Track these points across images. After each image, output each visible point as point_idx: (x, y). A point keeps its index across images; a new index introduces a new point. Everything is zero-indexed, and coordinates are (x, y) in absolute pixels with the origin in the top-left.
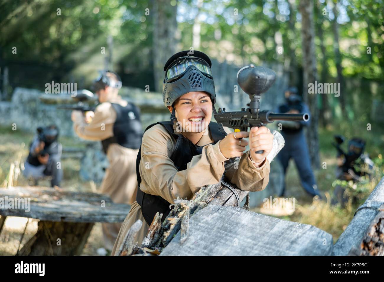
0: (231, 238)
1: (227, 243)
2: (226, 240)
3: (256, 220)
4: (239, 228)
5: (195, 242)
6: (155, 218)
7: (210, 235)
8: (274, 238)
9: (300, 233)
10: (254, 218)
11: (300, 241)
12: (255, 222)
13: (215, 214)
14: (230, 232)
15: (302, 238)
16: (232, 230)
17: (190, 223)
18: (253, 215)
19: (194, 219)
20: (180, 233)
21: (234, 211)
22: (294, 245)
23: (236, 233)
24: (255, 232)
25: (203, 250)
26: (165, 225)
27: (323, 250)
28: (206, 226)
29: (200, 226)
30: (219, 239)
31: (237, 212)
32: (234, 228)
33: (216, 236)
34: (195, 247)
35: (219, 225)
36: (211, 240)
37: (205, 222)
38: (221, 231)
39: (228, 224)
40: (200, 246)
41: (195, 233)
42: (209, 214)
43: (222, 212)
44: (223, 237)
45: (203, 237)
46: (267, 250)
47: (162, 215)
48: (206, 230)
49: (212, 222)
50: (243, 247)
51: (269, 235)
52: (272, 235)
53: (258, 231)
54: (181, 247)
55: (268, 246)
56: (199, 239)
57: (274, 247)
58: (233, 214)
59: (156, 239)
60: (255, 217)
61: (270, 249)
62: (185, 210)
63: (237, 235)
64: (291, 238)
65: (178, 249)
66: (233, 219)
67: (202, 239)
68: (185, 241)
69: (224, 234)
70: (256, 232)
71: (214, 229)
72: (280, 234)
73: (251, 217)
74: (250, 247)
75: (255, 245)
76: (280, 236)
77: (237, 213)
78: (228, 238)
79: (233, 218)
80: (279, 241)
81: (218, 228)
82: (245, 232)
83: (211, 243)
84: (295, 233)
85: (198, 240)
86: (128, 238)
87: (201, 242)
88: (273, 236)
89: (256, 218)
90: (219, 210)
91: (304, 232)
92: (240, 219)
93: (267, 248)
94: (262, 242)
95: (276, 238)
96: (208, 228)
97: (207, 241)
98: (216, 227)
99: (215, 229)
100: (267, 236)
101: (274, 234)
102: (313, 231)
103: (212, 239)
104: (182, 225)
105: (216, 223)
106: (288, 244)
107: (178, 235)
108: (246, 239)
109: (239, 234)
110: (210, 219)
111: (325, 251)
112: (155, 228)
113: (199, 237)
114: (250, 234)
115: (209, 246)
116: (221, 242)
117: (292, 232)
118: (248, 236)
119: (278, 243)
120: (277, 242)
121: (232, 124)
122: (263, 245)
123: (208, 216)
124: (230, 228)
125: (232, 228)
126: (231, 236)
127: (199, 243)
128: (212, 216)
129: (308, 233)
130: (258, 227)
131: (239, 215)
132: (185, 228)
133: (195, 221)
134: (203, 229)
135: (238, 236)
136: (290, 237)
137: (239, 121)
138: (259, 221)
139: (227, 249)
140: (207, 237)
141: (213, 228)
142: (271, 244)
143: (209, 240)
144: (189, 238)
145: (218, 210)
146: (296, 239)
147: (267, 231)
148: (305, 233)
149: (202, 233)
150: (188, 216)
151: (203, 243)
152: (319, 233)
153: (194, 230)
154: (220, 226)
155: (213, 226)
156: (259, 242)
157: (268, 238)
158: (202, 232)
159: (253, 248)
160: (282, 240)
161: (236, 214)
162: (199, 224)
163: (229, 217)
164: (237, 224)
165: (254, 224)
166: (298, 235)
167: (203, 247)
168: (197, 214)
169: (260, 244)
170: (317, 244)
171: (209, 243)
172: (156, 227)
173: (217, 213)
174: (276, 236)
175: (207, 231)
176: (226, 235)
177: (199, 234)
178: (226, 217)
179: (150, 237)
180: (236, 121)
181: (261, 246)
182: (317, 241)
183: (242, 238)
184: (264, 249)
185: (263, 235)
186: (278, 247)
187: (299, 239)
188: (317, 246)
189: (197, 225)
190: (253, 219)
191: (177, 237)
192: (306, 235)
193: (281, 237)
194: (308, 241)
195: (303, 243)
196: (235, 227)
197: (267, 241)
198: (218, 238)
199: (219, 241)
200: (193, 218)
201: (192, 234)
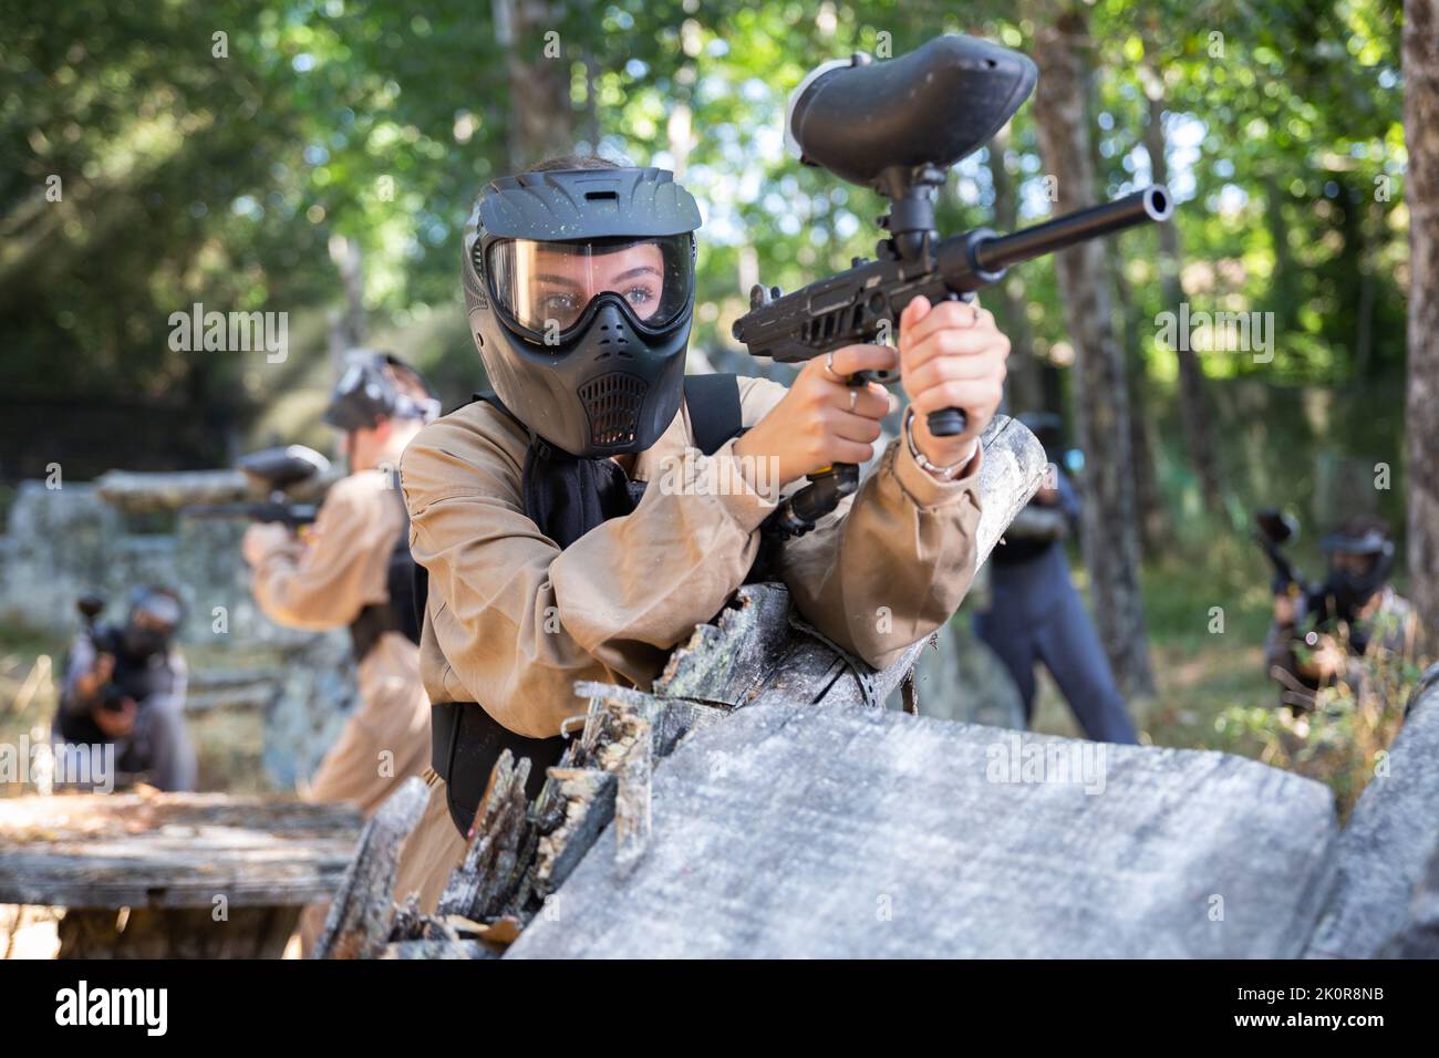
0: (851, 839)
1: (833, 860)
2: (830, 848)
3: (958, 754)
4: (885, 794)
5: (684, 871)
6: (497, 778)
7: (751, 832)
8: (1054, 821)
9: (1173, 788)
10: (953, 744)
11: (1179, 823)
12: (956, 762)
13: (772, 742)
14: (847, 810)
15: (1185, 810)
16: (853, 805)
17: (659, 790)
18: (946, 732)
19: (674, 771)
20: (614, 835)
21: (855, 724)
22: (1153, 845)
23: (871, 814)
24: (959, 803)
25: (724, 902)
26: (546, 813)
27: (1294, 852)
28: (734, 796)
29: (703, 797)
30: (795, 846)
31: (869, 728)
32: (860, 795)
33: (784, 836)
34: (685, 890)
35: (794, 786)
36: (760, 855)
37: (725, 780)
38: (802, 812)
39: (831, 779)
40: (708, 884)
41: (685, 831)
42: (744, 746)
43: (800, 730)
44: (815, 836)
45: (722, 843)
46: (1025, 876)
47: (526, 763)
48: (733, 812)
49: (757, 778)
50: (910, 875)
51: (1027, 811)
52: (1039, 808)
53: (974, 797)
54: (619, 895)
55: (1028, 858)
56: (705, 855)
57: (1056, 861)
58: (850, 735)
59: (504, 877)
60: (953, 739)
61: (1038, 869)
62: (632, 736)
63: (878, 820)
64: (1133, 816)
65: (606, 906)
66: (855, 758)
67: (715, 853)
68: (636, 866)
69: (819, 823)
70: (967, 804)
71: (767, 807)
72: (1079, 804)
73: (937, 740)
74: (944, 871)
75: (968, 858)
76: (1080, 811)
77: (872, 731)
78: (839, 837)
79: (852, 753)
80: (1080, 832)
81: (789, 800)
82: (915, 807)
83: (761, 865)
84: (1149, 791)
85: (696, 860)
86: (365, 867)
87: (714, 865)
88: (1047, 813)
89: (959, 745)
90: (788, 726)
91: (1191, 784)
92: (887, 755)
93: (1024, 868)
94: (999, 842)
95: (1065, 822)
96: (742, 802)
97: (742, 861)
98: (777, 796)
99: (775, 805)
100: (1021, 818)
101: (1053, 804)
102: (1232, 774)
103: (765, 848)
104: (619, 800)
105: (774, 782)
106: (1123, 841)
107: (604, 844)
108: (920, 838)
109: (887, 819)
110: (748, 765)
111: (1306, 855)
112: (497, 827)
113: (701, 845)
114: (937, 814)
115: (751, 882)
116: (806, 861)
117: (1133, 790)
118: (932, 824)
119: (1074, 840)
120: (1069, 837)
121: (814, 338)
122: (1005, 855)
123: (737, 753)
124: (844, 795)
125: (852, 793)
126: (851, 831)
127: (703, 872)
128: (757, 752)
129: (1210, 785)
130: (973, 782)
131: (878, 738)
132: (636, 811)
133: (680, 778)
134: (718, 809)
135: (886, 829)
136: (1130, 810)
137: (844, 311)
138: (974, 753)
139: (833, 888)
140: (739, 842)
141: (766, 803)
142: (1043, 849)
143: (747, 855)
144: (658, 855)
145: (783, 725)
146: (1157, 818)
147: (1014, 794)
148: (1196, 789)
149: (715, 828)
150: (649, 758)
151: (723, 870)
152: (1264, 782)
153: (677, 817)
154: (797, 792)
155: (765, 793)
156: (984, 843)
157: (1024, 825)
158: (712, 824)
159: (957, 873)
160: (1094, 827)
161: (867, 735)
162: (701, 789)
163: (837, 749)
164: (874, 776)
165: (951, 768)
166: (1164, 800)
167: (722, 886)
168: (689, 750)
169: (992, 851)
170: (1263, 831)
171: (750, 869)
172: (501, 818)
173: (780, 737)
174: (1061, 814)
175: (739, 818)
176: (828, 826)
177: (700, 834)
178: (822, 751)
179: (478, 866)
180: (830, 316)
181: (997, 863)
182: (1258, 820)
183: (901, 833)
184: (1012, 872)
185: (1002, 813)
186: (1077, 858)
187: (1175, 817)
188: (1263, 840)
189: (691, 793)
190: (946, 749)
191: (600, 852)
192: (1204, 796)
193: (1086, 815)
194: (1218, 821)
195: (1192, 831)
196: (867, 788)
197: (1019, 836)
198: (791, 843)
199: (796, 857)
200: (669, 765)
201: (667, 836)
